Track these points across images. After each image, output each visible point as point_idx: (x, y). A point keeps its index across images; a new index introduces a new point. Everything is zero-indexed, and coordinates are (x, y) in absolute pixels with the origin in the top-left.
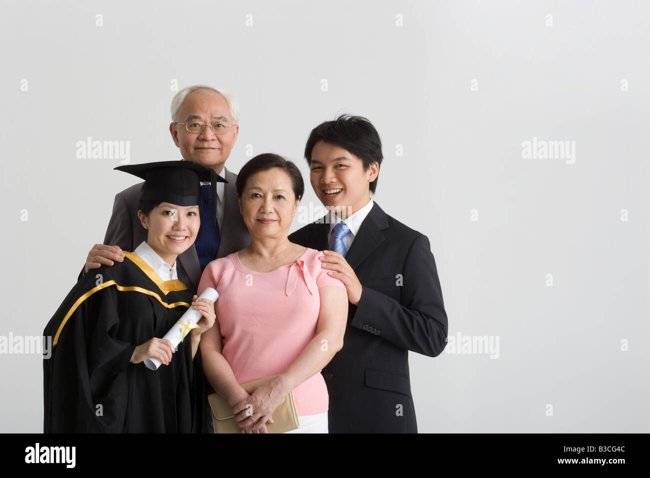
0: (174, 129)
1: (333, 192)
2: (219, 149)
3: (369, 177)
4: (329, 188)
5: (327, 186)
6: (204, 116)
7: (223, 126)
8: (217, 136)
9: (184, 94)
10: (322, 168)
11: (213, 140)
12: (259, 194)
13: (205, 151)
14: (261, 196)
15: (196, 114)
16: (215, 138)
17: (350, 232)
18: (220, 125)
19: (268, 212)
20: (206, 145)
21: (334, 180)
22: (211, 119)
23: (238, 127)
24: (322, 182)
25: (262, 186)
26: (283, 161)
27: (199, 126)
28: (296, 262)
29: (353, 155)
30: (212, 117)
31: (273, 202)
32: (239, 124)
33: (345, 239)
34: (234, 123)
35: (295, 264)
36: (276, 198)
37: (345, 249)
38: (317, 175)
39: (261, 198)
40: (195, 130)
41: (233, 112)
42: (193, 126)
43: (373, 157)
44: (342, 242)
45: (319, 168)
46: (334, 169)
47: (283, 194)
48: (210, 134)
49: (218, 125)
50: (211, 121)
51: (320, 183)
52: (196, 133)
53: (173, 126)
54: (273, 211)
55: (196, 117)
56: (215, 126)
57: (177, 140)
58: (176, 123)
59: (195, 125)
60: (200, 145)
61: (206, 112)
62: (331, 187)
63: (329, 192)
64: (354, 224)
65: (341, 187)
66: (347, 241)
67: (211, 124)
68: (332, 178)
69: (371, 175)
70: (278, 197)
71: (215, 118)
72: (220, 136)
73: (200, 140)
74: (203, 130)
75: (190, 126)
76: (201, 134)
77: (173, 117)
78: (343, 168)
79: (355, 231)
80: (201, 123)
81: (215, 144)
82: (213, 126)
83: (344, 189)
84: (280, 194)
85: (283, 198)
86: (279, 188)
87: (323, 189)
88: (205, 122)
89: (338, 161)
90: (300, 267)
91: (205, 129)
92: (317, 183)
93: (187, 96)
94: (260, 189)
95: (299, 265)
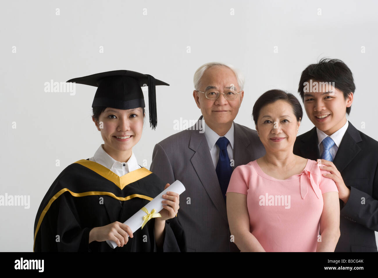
0: (197, 95)
1: (323, 117)
2: (230, 111)
3: (347, 104)
4: (320, 115)
5: (319, 113)
6: (218, 87)
7: (233, 93)
8: (228, 101)
9: (204, 69)
10: (314, 100)
11: (226, 105)
12: (269, 121)
13: (220, 113)
14: (271, 122)
15: (213, 85)
16: (227, 103)
17: (335, 144)
18: (231, 92)
19: (278, 133)
20: (220, 108)
21: (325, 108)
22: (224, 88)
23: (243, 93)
24: (315, 111)
25: (270, 114)
26: (285, 94)
27: (215, 94)
28: (304, 172)
29: (337, 89)
30: (224, 87)
31: (281, 125)
32: (244, 90)
33: (331, 150)
34: (240, 90)
35: (303, 174)
36: (282, 122)
37: (332, 157)
38: (311, 105)
39: (271, 123)
40: (212, 98)
41: (240, 82)
42: (211, 94)
43: (350, 89)
44: (330, 152)
45: (311, 99)
46: (324, 101)
47: (287, 118)
48: (223, 100)
49: (230, 93)
50: (224, 90)
51: (313, 110)
52: (212, 100)
53: (196, 93)
54: (282, 132)
55: (212, 88)
56: (227, 94)
57: (199, 103)
58: (198, 91)
59: (212, 93)
60: (216, 109)
61: (220, 84)
62: (323, 114)
63: (320, 117)
64: (337, 138)
65: (329, 113)
66: (333, 151)
67: (224, 92)
68: (323, 107)
69: (348, 102)
70: (284, 121)
71: (227, 88)
72: (231, 102)
73: (216, 105)
74: (218, 96)
75: (208, 95)
76: (216, 100)
77: (195, 87)
78: (331, 99)
79: (338, 144)
80: (216, 92)
81: (227, 108)
82: (225, 94)
83: (332, 115)
84: (286, 119)
85: (288, 121)
86: (284, 114)
87: (316, 115)
88: (220, 91)
89: (327, 94)
90: (307, 176)
91: (219, 96)
92: (311, 111)
93: (205, 71)
94: (270, 117)
95: (307, 175)
